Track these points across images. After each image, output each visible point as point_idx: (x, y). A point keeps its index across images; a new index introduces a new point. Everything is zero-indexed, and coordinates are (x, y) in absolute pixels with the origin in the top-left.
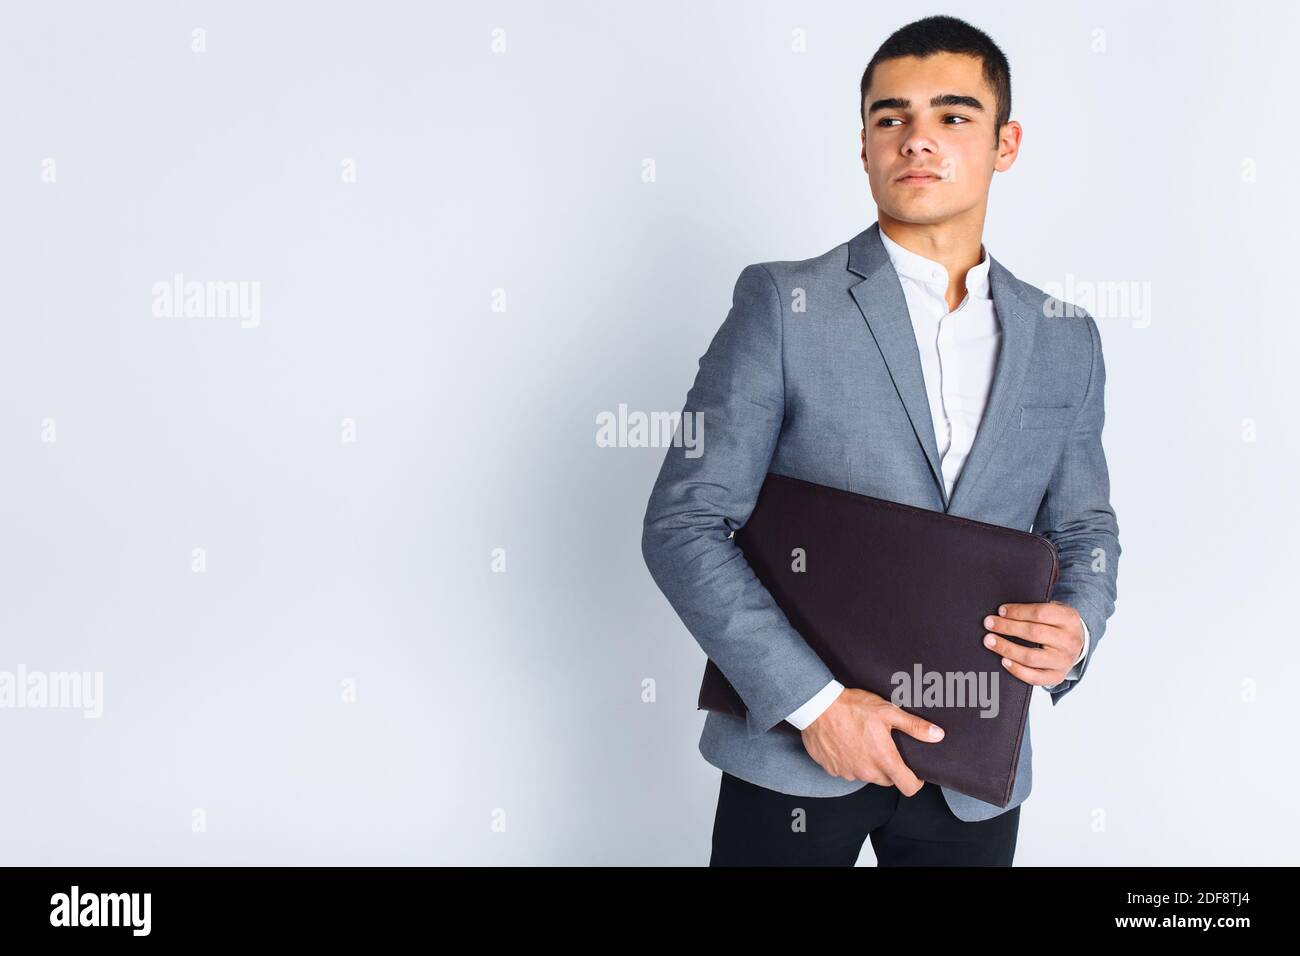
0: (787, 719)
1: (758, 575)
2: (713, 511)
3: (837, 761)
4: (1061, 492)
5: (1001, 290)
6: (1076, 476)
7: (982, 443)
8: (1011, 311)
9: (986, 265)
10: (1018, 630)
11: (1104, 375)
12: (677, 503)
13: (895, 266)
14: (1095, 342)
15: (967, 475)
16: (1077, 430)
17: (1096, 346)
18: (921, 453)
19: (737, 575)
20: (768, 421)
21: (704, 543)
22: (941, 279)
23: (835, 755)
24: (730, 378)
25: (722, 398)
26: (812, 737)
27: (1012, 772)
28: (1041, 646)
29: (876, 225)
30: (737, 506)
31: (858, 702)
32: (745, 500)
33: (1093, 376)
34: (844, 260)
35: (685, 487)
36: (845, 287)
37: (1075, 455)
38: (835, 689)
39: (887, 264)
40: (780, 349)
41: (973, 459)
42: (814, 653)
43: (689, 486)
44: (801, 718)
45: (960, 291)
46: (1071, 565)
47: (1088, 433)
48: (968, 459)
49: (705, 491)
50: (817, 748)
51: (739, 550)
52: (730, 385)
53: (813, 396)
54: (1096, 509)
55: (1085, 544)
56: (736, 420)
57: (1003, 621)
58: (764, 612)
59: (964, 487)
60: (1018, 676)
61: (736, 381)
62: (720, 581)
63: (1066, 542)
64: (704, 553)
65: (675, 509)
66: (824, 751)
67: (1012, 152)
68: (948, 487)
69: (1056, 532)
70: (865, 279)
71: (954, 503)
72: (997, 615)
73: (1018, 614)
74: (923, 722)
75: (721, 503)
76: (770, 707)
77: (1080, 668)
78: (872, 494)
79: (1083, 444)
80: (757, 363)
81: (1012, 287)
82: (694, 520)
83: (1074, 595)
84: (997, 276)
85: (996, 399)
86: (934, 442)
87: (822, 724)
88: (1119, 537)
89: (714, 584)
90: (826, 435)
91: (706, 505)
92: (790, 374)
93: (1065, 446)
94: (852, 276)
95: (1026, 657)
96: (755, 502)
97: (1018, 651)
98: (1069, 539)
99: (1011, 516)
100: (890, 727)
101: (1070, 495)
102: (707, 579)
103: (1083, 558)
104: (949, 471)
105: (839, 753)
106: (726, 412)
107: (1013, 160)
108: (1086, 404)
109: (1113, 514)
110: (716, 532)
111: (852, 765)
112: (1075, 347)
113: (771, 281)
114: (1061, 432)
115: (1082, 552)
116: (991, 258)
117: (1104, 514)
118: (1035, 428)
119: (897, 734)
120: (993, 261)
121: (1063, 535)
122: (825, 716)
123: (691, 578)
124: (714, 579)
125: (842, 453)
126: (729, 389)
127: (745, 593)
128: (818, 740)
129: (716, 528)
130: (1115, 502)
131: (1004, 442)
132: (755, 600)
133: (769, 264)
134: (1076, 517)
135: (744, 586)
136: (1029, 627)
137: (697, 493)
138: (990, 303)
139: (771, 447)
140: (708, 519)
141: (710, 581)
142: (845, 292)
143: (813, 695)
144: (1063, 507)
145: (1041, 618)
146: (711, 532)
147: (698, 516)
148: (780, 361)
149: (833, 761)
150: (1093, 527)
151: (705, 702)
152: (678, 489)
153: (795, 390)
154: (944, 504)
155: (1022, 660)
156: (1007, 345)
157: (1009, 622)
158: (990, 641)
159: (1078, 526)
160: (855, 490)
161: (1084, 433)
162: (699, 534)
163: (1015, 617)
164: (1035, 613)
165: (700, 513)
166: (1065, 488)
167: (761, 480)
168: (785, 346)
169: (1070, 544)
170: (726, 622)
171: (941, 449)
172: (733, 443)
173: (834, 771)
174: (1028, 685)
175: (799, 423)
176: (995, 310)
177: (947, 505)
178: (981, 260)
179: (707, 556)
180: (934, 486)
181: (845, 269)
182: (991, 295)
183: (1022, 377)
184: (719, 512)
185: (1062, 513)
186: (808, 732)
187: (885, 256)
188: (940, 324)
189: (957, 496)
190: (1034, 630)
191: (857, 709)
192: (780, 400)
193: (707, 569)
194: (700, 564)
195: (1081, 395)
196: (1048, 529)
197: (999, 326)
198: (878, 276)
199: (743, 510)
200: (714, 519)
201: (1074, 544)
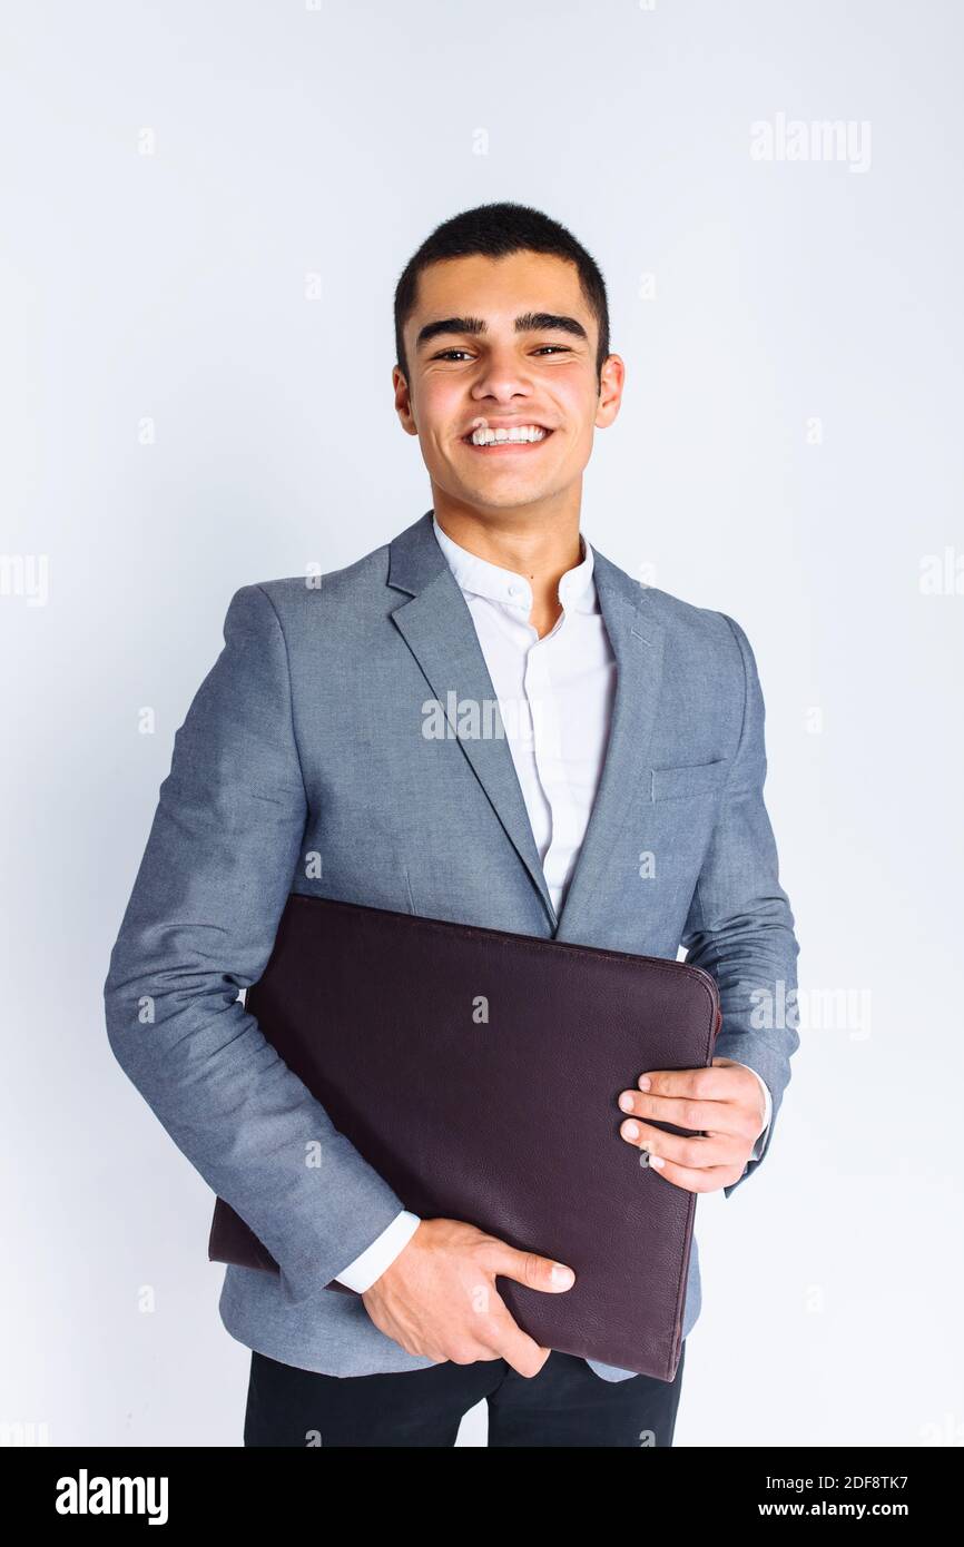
0: (337, 1279)
1: (283, 1055)
2: (206, 965)
3: (419, 1338)
4: (715, 877)
5: (613, 600)
6: (735, 857)
7: (599, 829)
8: (628, 630)
9: (589, 564)
10: (669, 1112)
11: (764, 709)
12: (152, 957)
13: (456, 577)
14: (748, 664)
15: (581, 879)
16: (731, 790)
17: (749, 670)
18: (512, 851)
19: (245, 1063)
20: (281, 822)
21: (194, 1015)
22: (523, 595)
23: (416, 1330)
24: (217, 760)
25: (208, 794)
26: (378, 1303)
27: (678, 1326)
28: (704, 1134)
29: (430, 515)
30: (244, 953)
31: (443, 1243)
32: (254, 943)
33: (747, 712)
34: (381, 571)
35: (162, 932)
36: (381, 611)
37: (731, 824)
38: (406, 1224)
39: (445, 574)
40: (289, 714)
41: (587, 854)
42: (372, 1171)
43: (167, 929)
44: (358, 1277)
45: (553, 608)
46: (736, 984)
47: (747, 792)
48: (580, 853)
49: (190, 936)
50: (386, 1317)
51: (251, 1020)
52: (217, 773)
53: (342, 780)
54: (763, 896)
55: (752, 949)
56: (233, 823)
57: (647, 1099)
58: (290, 1117)
59: (577, 896)
60: (675, 1182)
61: (226, 766)
62: (219, 1076)
63: (725, 946)
64: (192, 1033)
65: (147, 968)
66: (397, 1324)
67: (614, 399)
68: (554, 897)
69: (711, 932)
70: (414, 597)
71: (565, 921)
72: (637, 1088)
73: (668, 1090)
74: (542, 1263)
75: (220, 953)
76: (309, 1264)
77: (761, 1145)
78: (446, 918)
79: (741, 809)
80: (255, 738)
81: (627, 594)
82: (176, 984)
83: (745, 1037)
84: (605, 580)
85: (613, 762)
86: (530, 834)
87: (389, 1282)
88: (795, 929)
89: (210, 1082)
90: (369, 837)
91: (194, 958)
92: (308, 751)
93: (716, 814)
94: (394, 594)
95: (684, 1155)
96: (272, 944)
97: (673, 1145)
98: (729, 941)
99: (649, 929)
100: (494, 1276)
101: (727, 880)
102: (199, 1074)
103: (752, 969)
104: (554, 874)
105: (419, 1325)
106: (216, 813)
107: (617, 409)
108: (741, 754)
109: (784, 900)
110: (210, 997)
111: (440, 1342)
112: (720, 675)
113: (271, 609)
114: (711, 798)
115: (751, 961)
116: (595, 553)
117: (774, 902)
118: (673, 798)
119: (504, 1285)
120: (597, 556)
121: (721, 936)
122: (393, 1271)
123: (175, 1074)
124: (210, 1073)
125: (395, 863)
126: (217, 780)
127: (262, 1089)
128: (387, 1309)
129: (211, 992)
130: (787, 882)
131: (630, 823)
132: (276, 1098)
133: (270, 585)
134: (738, 911)
135: (258, 1078)
136: (685, 1108)
137: (178, 941)
138: (597, 620)
139: (290, 862)
140: (196, 980)
141: (205, 1077)
142: (385, 619)
143: (371, 1242)
144: (718, 899)
145: (700, 1093)
146: (202, 1000)
147: (181, 976)
148: (290, 734)
149: (412, 1336)
150: (760, 921)
151: (217, 1250)
152: (150, 936)
153: (317, 773)
154: (551, 923)
155: (678, 1160)
156: (624, 681)
157: (655, 1099)
158: (630, 1131)
159: (738, 923)
160: (422, 913)
161: (739, 794)
162: (183, 1004)
163: (664, 1092)
164: (692, 1085)
165: (183, 972)
166: (719, 871)
167: (278, 910)
168: (296, 710)
169: (730, 949)
170: (233, 1139)
171: (540, 842)
172: (230, 861)
173: (415, 1349)
174: (691, 1193)
175: (328, 821)
176: (606, 630)
177: (555, 923)
178: (581, 559)
179: (196, 1038)
180: (534, 897)
181: (383, 584)
182: (598, 608)
183: (648, 726)
184: (214, 966)
185: (717, 905)
186: (372, 1296)
187: (443, 563)
188: (526, 657)
189: (568, 910)
190: (692, 1113)
191: (441, 1254)
192: (300, 790)
193: (198, 1059)
194: (188, 1051)
195: (734, 741)
196: (700, 929)
197: (612, 654)
198: (431, 593)
199: (254, 958)
200: (206, 979)
201: (736, 948)
